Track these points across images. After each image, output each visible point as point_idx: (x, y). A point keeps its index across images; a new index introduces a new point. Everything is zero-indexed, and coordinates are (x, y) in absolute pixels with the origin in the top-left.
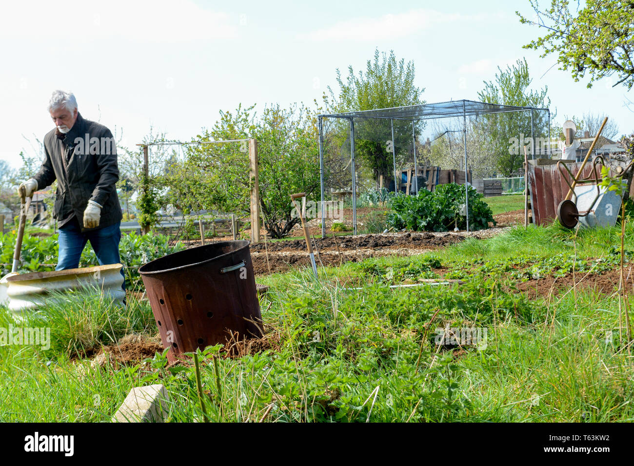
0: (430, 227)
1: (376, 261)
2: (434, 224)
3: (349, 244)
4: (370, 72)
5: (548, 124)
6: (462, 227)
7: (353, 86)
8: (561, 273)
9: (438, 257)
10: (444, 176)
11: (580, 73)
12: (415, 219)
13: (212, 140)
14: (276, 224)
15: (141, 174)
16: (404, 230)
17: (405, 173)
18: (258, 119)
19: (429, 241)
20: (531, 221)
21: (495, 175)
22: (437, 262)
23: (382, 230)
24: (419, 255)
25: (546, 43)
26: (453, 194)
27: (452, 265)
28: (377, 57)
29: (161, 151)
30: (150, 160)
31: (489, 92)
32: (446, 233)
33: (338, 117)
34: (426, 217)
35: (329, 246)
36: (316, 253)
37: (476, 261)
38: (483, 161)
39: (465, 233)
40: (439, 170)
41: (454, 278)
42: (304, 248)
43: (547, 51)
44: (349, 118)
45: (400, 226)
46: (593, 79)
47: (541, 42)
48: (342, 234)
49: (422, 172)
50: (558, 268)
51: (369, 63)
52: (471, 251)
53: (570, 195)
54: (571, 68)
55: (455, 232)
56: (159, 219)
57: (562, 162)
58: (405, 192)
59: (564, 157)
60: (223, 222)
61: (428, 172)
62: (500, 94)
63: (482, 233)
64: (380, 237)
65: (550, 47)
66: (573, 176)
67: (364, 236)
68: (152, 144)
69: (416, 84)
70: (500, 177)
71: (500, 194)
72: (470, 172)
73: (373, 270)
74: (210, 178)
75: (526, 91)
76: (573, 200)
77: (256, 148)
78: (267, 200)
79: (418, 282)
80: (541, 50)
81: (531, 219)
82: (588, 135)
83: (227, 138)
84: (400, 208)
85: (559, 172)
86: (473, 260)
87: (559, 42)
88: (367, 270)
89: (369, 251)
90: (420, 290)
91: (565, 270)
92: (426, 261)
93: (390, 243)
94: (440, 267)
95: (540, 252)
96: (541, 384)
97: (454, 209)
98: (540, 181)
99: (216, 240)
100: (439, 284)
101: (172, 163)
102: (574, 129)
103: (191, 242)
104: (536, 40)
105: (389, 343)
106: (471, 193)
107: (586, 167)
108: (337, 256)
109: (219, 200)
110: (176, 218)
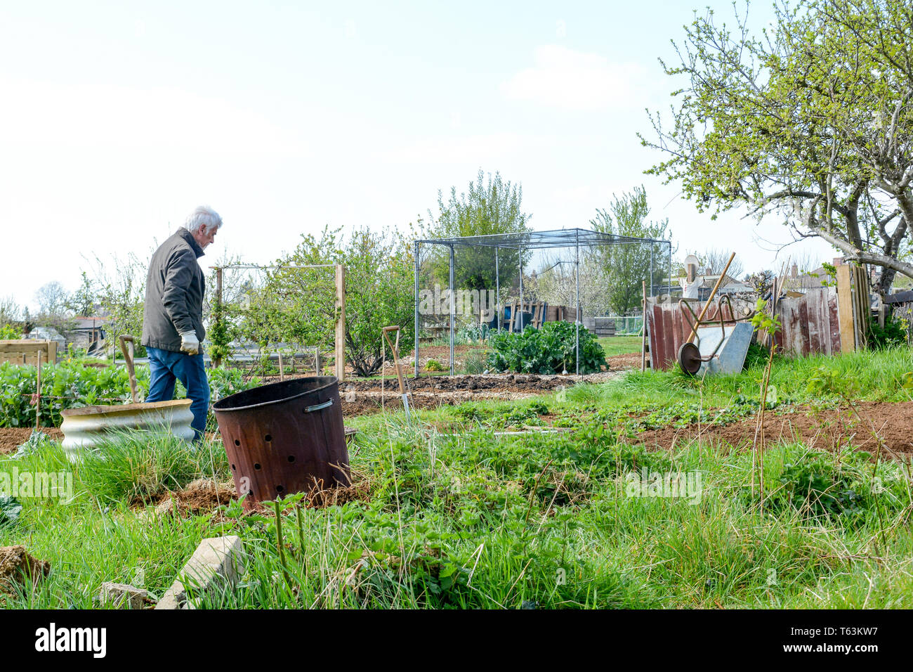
0: (536, 369)
1: (475, 405)
2: (541, 365)
3: (445, 385)
4: (473, 195)
5: (668, 259)
6: (572, 370)
7: (454, 209)
8: (681, 424)
9: (545, 403)
10: (552, 313)
11: (704, 203)
12: (520, 359)
13: (292, 264)
14: (363, 361)
15: (213, 300)
16: (506, 371)
17: (509, 308)
18: (344, 243)
19: (534, 385)
20: (649, 366)
21: (607, 314)
22: (544, 408)
23: (482, 370)
24: (523, 400)
25: (668, 169)
26: (564, 332)
27: (561, 411)
28: (481, 178)
29: (236, 276)
30: (225, 286)
31: (602, 222)
32: (553, 376)
33: (434, 242)
34: (532, 358)
35: (422, 386)
36: (409, 394)
37: (587, 408)
38: (594, 298)
39: (574, 377)
40: (546, 306)
41: (563, 426)
42: (395, 388)
43: (670, 178)
44: (449, 243)
45: (502, 366)
46: (718, 211)
47: (663, 167)
48: (437, 374)
49: (527, 308)
50: (678, 418)
51: (471, 184)
52: (581, 397)
53: (693, 337)
54: (694, 198)
55: (564, 375)
56: (231, 351)
57: (684, 301)
58: (508, 330)
59: (686, 295)
60: (304, 357)
61: (534, 307)
62: (615, 223)
63: (593, 377)
64: (480, 378)
65: (673, 174)
66: (695, 316)
67: (462, 376)
68: (227, 267)
69: (523, 209)
70: (613, 316)
71: (613, 335)
72: (581, 310)
73: (470, 415)
74: (290, 307)
75: (645, 222)
76: (695, 343)
77: (343, 274)
78: (356, 334)
79: (522, 430)
80: (663, 177)
81: (648, 362)
82: (710, 272)
83: (312, 262)
84: (503, 347)
85: (680, 312)
86: (584, 406)
87: (683, 169)
88: (466, 414)
89: (468, 394)
90: (529, 437)
91: (687, 421)
92: (532, 406)
93: (491, 385)
94: (547, 414)
95: (658, 399)
96: (662, 547)
97: (563, 350)
98: (660, 322)
99: (294, 377)
100: (548, 431)
101: (247, 287)
102: (697, 265)
103: (268, 378)
104: (658, 165)
105: (492, 495)
106: (582, 332)
107: (710, 307)
108: (431, 398)
109: (299, 332)
110: (251, 351)
